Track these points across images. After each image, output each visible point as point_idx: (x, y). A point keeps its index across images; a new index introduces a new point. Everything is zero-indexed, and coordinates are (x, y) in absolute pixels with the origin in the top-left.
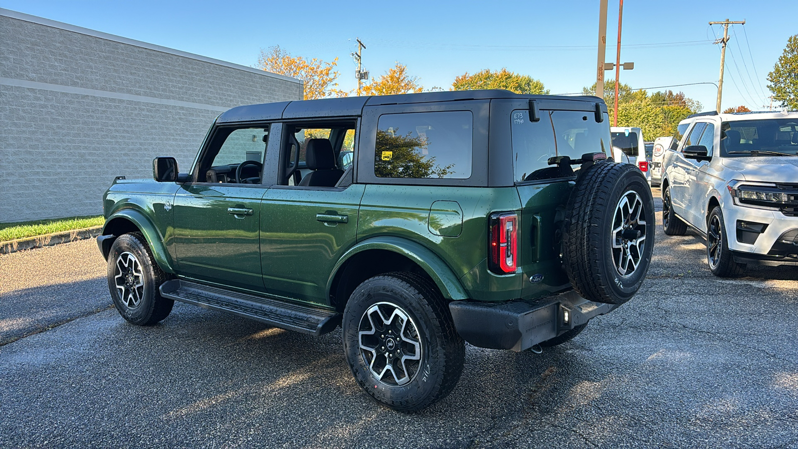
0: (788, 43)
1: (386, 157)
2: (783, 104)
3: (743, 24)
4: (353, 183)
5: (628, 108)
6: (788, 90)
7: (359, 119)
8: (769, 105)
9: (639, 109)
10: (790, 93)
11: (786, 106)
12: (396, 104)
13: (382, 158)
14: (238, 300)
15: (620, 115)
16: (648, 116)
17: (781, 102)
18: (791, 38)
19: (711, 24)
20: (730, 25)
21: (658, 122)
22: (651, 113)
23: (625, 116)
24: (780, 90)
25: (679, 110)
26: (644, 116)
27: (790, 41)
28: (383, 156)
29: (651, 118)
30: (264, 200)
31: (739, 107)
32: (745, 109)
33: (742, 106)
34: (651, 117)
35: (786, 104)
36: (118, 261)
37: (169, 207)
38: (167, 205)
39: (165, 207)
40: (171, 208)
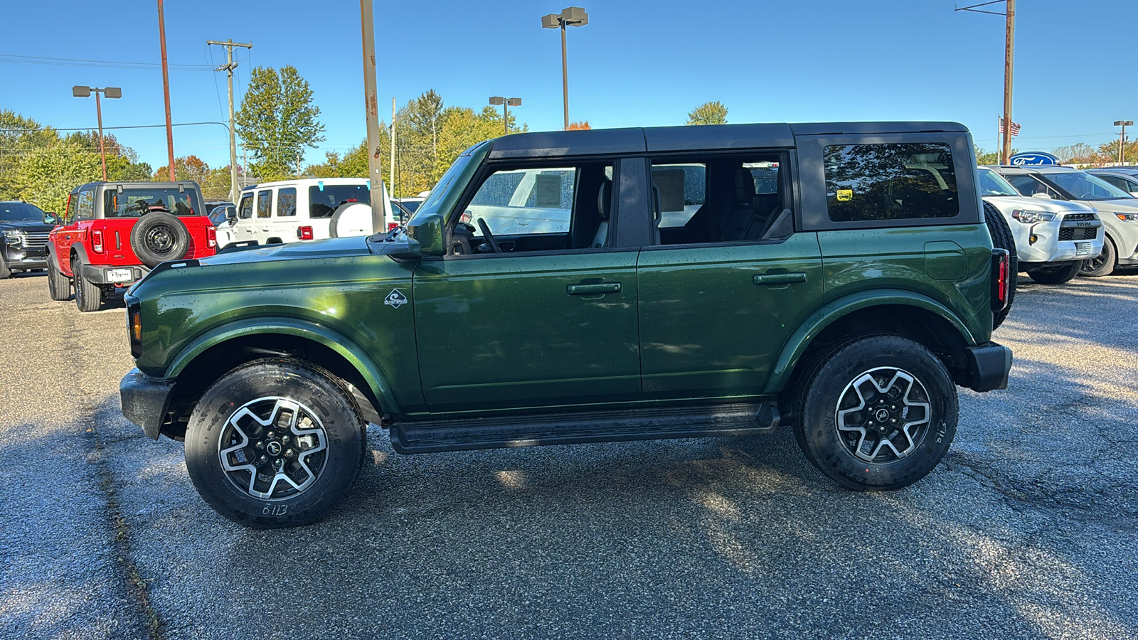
0: (252, 76)
1: (843, 197)
2: (256, 154)
3: (249, 48)
4: (795, 232)
5: (46, 155)
6: (260, 136)
7: (792, 151)
8: (243, 155)
9: (65, 157)
10: (262, 140)
11: (259, 157)
12: (842, 133)
13: (838, 198)
14: (560, 424)
15: (36, 165)
16: (80, 167)
17: (254, 152)
18: (255, 71)
19: (209, 44)
20: (234, 48)
21: (96, 176)
22: (84, 163)
23: (43, 167)
24: (250, 136)
25: (114, 160)
26: (74, 167)
27: (254, 74)
28: (838, 196)
29: (85, 171)
30: (640, 267)
31: (189, 157)
32: (197, 160)
33: (192, 156)
34: (84, 168)
35: (259, 154)
36: (235, 419)
37: (399, 301)
38: (391, 298)
39: (386, 302)
40: (405, 301)
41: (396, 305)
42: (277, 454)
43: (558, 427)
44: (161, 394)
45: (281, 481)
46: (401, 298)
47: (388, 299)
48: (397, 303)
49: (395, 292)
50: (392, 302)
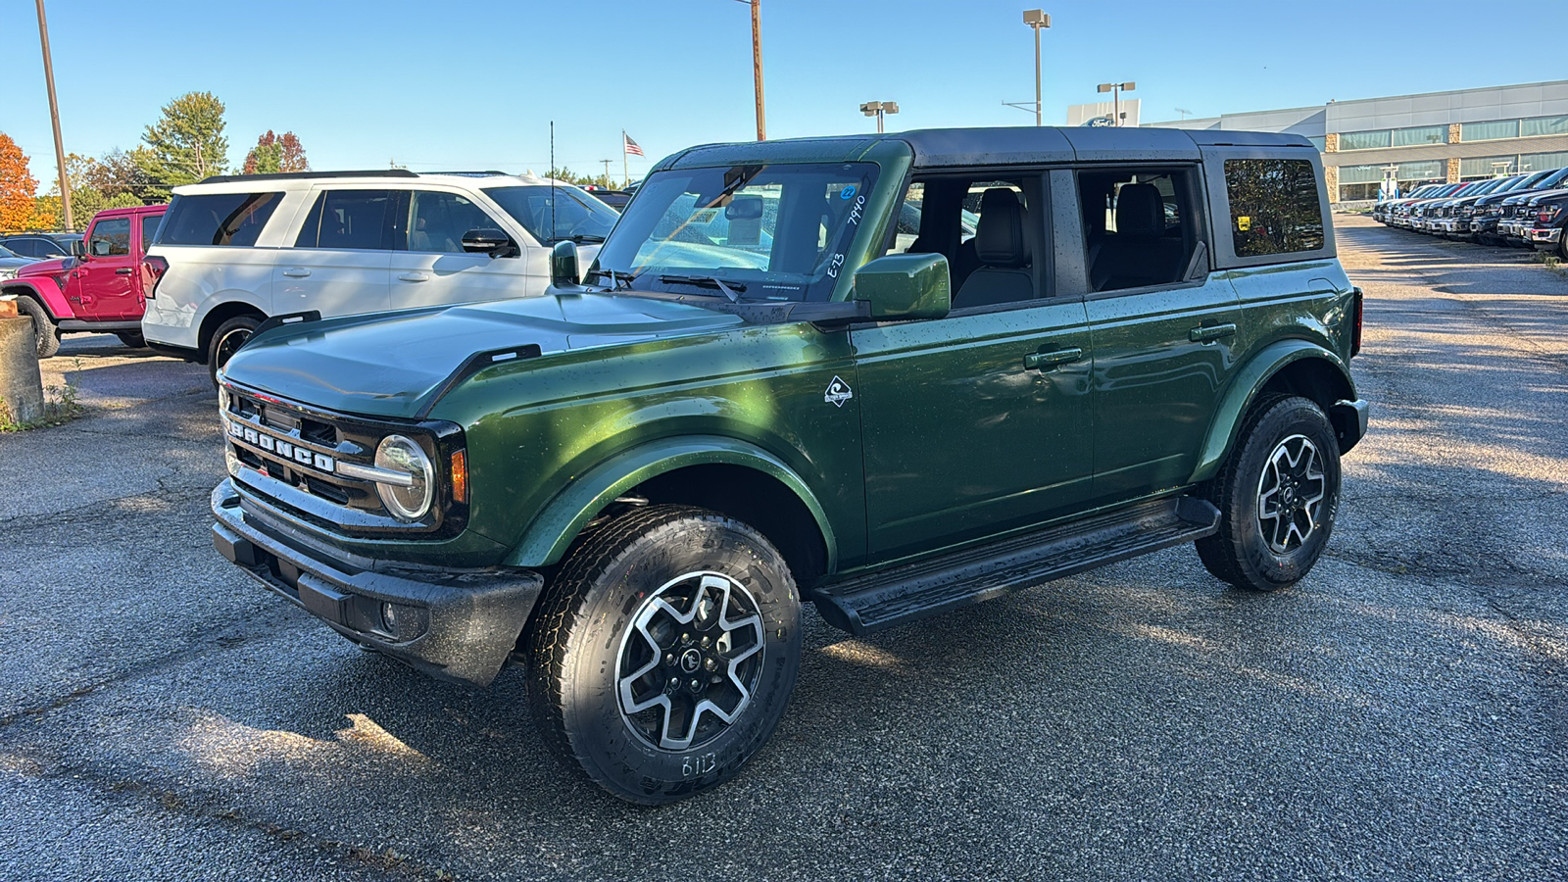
1: (1243, 226)
4: (1211, 271)
7: (1199, 165)
30: (1092, 324)
36: (642, 620)
37: (843, 396)
38: (833, 392)
39: (827, 399)
40: (850, 395)
41: (839, 402)
42: (697, 669)
43: (997, 564)
44: (527, 595)
45: (707, 713)
46: (844, 389)
47: (830, 393)
48: (841, 397)
49: (837, 381)
50: (836, 396)
